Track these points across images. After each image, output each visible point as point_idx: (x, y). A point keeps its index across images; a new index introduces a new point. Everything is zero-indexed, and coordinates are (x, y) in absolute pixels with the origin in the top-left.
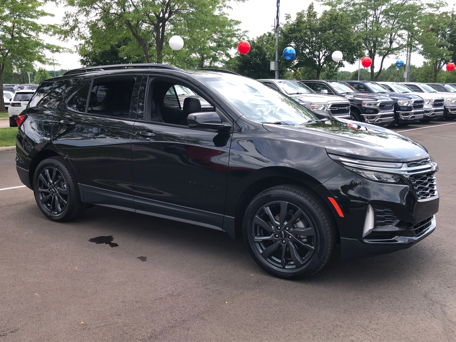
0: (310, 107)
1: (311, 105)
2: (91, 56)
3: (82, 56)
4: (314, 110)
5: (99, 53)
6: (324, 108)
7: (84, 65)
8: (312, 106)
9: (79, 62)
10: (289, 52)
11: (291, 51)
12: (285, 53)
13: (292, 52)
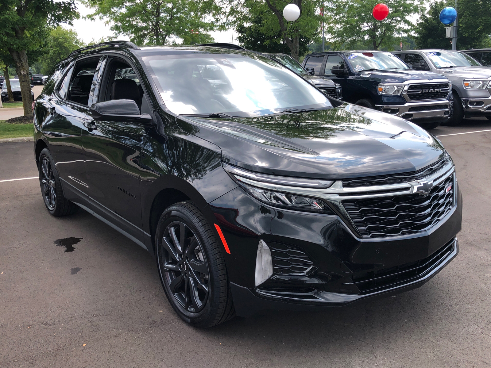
0: (463, 84)
1: (465, 82)
2: (247, 33)
3: (239, 33)
4: (467, 88)
5: (254, 29)
6: (483, 86)
7: (242, 43)
8: (466, 84)
9: (236, 39)
10: (447, 14)
11: (450, 12)
12: (442, 15)
13: (451, 14)
